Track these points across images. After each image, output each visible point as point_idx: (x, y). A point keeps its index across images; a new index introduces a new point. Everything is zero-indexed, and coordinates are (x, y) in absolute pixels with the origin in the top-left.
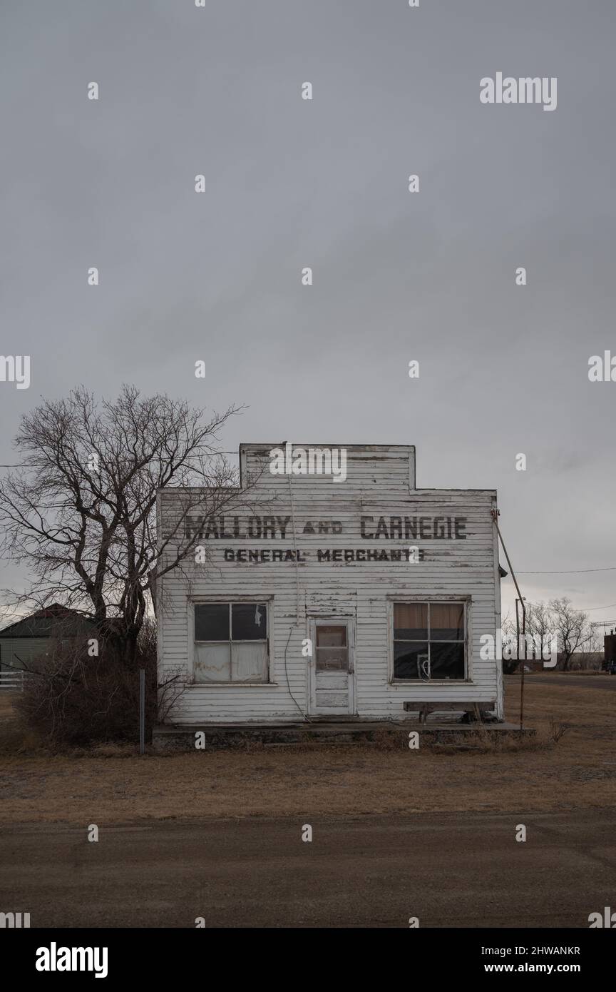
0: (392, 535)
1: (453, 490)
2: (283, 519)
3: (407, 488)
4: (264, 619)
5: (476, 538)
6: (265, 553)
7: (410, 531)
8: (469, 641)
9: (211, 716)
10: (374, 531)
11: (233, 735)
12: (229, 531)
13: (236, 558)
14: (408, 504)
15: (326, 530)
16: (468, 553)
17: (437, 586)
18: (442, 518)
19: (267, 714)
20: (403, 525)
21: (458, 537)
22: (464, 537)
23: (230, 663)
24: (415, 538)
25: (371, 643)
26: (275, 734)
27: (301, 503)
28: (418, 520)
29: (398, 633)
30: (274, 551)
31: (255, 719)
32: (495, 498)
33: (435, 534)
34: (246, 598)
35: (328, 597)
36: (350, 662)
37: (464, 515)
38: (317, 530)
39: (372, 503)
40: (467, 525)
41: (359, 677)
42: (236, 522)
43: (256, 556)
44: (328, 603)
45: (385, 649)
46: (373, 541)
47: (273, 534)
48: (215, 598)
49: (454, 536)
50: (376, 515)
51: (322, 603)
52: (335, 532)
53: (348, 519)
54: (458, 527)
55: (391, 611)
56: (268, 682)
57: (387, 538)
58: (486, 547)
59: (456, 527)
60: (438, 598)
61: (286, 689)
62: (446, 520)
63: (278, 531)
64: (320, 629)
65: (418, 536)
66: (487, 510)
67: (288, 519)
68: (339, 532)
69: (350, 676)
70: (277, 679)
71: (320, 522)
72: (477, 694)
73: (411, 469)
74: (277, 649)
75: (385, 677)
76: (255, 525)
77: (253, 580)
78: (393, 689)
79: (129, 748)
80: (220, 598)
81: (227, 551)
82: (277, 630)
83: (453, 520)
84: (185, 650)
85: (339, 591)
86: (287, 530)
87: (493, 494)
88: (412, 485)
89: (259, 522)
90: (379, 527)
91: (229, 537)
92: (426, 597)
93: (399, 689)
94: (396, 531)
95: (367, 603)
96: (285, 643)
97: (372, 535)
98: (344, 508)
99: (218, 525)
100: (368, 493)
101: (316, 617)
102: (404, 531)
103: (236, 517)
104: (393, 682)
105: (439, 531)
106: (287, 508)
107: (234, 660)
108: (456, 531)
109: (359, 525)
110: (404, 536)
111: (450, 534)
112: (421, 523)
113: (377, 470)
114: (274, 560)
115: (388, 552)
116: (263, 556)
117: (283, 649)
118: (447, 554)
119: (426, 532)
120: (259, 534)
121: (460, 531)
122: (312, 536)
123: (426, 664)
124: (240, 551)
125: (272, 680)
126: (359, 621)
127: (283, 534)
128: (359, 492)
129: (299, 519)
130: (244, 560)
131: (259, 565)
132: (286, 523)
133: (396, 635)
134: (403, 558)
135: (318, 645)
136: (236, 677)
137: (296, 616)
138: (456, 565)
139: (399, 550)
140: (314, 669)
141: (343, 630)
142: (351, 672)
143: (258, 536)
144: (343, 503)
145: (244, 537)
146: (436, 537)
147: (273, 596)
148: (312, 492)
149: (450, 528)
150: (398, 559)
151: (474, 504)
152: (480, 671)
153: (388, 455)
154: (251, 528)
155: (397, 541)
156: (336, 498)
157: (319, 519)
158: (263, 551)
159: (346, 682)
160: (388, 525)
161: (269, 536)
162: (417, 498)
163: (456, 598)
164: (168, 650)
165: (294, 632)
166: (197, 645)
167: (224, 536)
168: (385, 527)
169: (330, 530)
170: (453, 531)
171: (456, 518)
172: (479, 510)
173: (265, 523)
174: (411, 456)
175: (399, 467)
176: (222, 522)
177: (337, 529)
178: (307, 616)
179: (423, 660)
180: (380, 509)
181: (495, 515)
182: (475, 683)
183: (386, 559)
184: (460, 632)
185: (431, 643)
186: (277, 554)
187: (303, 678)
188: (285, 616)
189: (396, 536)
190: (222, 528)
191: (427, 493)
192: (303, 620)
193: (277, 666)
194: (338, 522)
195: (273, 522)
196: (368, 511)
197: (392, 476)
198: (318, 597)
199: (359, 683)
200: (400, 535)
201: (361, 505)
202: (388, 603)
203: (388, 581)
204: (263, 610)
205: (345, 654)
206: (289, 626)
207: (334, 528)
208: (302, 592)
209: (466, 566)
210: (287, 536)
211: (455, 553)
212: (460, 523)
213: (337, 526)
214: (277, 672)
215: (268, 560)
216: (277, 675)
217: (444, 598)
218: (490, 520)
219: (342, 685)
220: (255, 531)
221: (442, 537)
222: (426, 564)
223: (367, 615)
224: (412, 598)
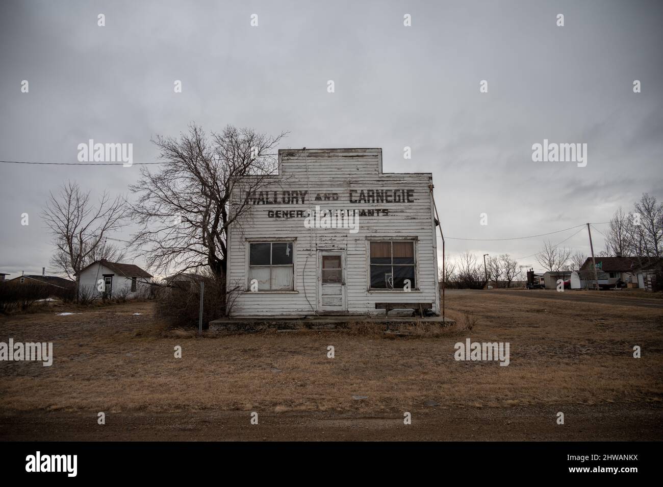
0: (369, 200)
1: (405, 174)
2: (303, 192)
3: (377, 173)
4: (291, 252)
5: (420, 202)
6: (292, 213)
7: (379, 198)
8: (417, 264)
9: (258, 311)
10: (358, 199)
11: (259, 324)
12: (271, 200)
13: (275, 216)
14: (378, 182)
15: (329, 198)
16: (415, 211)
17: (397, 231)
18: (399, 190)
19: (291, 310)
20: (375, 195)
21: (409, 201)
22: (412, 202)
23: (271, 279)
24: (383, 202)
25: (356, 266)
26: (286, 323)
27: (314, 183)
28: (384, 191)
29: (373, 260)
30: (298, 211)
31: (284, 313)
32: (431, 178)
33: (395, 200)
34: (280, 239)
35: (330, 238)
36: (343, 278)
37: (412, 188)
38: (323, 199)
39: (356, 182)
40: (414, 194)
41: (349, 288)
42: (276, 195)
43: (287, 215)
44: (330, 242)
45: (364, 270)
46: (357, 204)
47: (297, 201)
48: (262, 240)
49: (406, 201)
50: (359, 189)
51: (326, 242)
52: (334, 200)
53: (341, 192)
54: (408, 196)
55: (368, 247)
56: (293, 290)
57: (365, 202)
58: (427, 207)
59: (408, 195)
60: (397, 238)
61: (304, 295)
62: (401, 191)
63: (300, 200)
64: (325, 258)
65: (385, 201)
66: (426, 185)
67: (306, 192)
68: (337, 199)
69: (343, 287)
70: (298, 288)
71: (325, 194)
72: (423, 298)
73: (380, 162)
74: (299, 270)
75: (365, 287)
76: (287, 196)
77: (285, 229)
78: (369, 295)
79: (192, 332)
80: (265, 240)
81: (270, 211)
82: (299, 259)
83: (405, 191)
84: (243, 271)
85: (337, 235)
86: (305, 199)
87: (430, 175)
88: (380, 171)
89: (289, 195)
90: (361, 196)
91: (271, 203)
92: (389, 238)
93: (373, 295)
94: (371, 198)
95: (354, 242)
96: (303, 267)
97: (356, 201)
98: (339, 186)
99: (265, 196)
100: (354, 176)
101: (322, 250)
102: (375, 198)
103: (276, 192)
104: (370, 290)
105: (397, 198)
106: (305, 186)
107: (274, 277)
108: (408, 198)
109: (348, 195)
110: (376, 201)
111: (404, 200)
112: (386, 193)
113: (359, 163)
114: (297, 217)
115: (366, 211)
116: (291, 214)
117: (302, 270)
118: (402, 212)
119: (389, 198)
120: (289, 201)
121: (410, 198)
122: (320, 202)
123: (391, 279)
124: (277, 211)
125: (295, 289)
126: (349, 252)
127: (303, 201)
128: (348, 176)
129: (313, 192)
130: (280, 217)
131: (288, 219)
132: (305, 194)
133: (372, 262)
134: (375, 214)
135: (323, 267)
136: (274, 288)
137: (310, 250)
138: (408, 218)
139: (373, 210)
140: (321, 282)
141: (339, 258)
142: (344, 284)
143: (288, 203)
144: (339, 183)
145: (280, 203)
146: (395, 201)
147: (296, 238)
148: (321, 176)
149: (404, 196)
150: (372, 215)
151: (417, 182)
152: (424, 284)
153: (365, 154)
154: (284, 198)
155: (371, 204)
156: (334, 180)
157: (324, 192)
158: (291, 211)
159: (341, 290)
160: (366, 195)
161: (295, 202)
162: (383, 179)
163: (408, 238)
164: (233, 271)
165: (309, 259)
166: (250, 267)
167: (268, 203)
168: (364, 196)
169: (331, 198)
170: (406, 197)
171: (407, 190)
172: (421, 185)
173: (293, 195)
174: (379, 154)
175: (373, 161)
176: (267, 195)
177: (335, 198)
178: (317, 250)
179: (388, 276)
180: (361, 185)
181: (431, 188)
182: (421, 291)
183: (365, 215)
184: (411, 259)
185: (394, 266)
186: (300, 213)
187: (314, 288)
188: (303, 250)
189: (371, 201)
190: (267, 198)
191: (390, 176)
192: (314, 252)
193: (298, 281)
194: (336, 194)
195: (297, 194)
196: (354, 187)
197: (368, 166)
198: (324, 238)
199: (349, 291)
200: (373, 201)
201: (350, 183)
202: (366, 241)
203: (366, 228)
204: (291, 247)
205: (340, 273)
206: (306, 256)
207: (333, 197)
208: (314, 235)
209: (414, 219)
210: (305, 202)
211: (408, 211)
212: (410, 193)
213: (335, 196)
214: (298, 284)
215: (294, 217)
216: (299, 286)
217: (401, 238)
218: (428, 191)
219: (338, 292)
220: (287, 199)
221: (399, 201)
222: (390, 217)
223: (354, 249)
224: (381, 238)
